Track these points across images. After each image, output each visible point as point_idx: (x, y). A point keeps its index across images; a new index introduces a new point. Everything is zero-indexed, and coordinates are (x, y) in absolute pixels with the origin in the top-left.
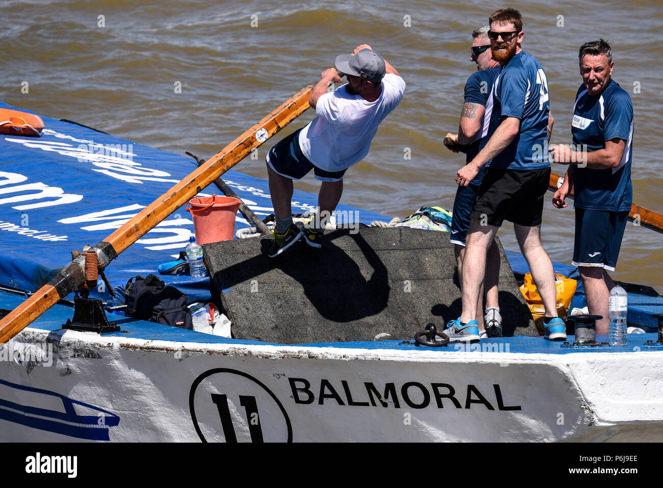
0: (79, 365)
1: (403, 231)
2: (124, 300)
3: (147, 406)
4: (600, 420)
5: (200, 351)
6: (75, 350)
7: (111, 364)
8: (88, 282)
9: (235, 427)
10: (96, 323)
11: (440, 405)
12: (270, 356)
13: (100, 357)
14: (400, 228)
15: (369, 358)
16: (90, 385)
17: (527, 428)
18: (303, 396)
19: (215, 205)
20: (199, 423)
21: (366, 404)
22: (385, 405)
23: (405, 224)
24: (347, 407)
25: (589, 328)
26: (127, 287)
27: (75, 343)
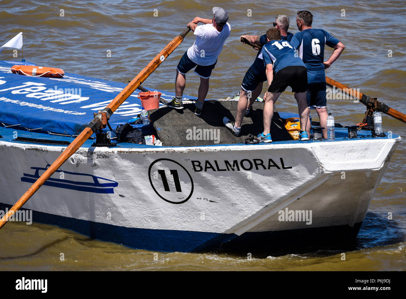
0: (99, 162)
1: (232, 102)
2: (116, 135)
3: (130, 177)
4: (326, 171)
5: (153, 151)
6: (98, 155)
7: (113, 160)
8: (103, 125)
9: (169, 184)
10: (106, 143)
11: (257, 169)
12: (183, 152)
13: (109, 158)
14: (231, 101)
15: (226, 150)
16: (105, 170)
17: (295, 176)
18: (198, 168)
19: (151, 95)
20: (153, 183)
21: (225, 170)
22: (233, 170)
23: (233, 100)
24: (217, 172)
25: (319, 133)
26: (117, 129)
27: (97, 152)
